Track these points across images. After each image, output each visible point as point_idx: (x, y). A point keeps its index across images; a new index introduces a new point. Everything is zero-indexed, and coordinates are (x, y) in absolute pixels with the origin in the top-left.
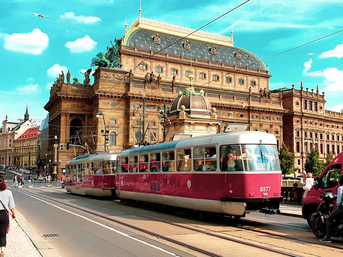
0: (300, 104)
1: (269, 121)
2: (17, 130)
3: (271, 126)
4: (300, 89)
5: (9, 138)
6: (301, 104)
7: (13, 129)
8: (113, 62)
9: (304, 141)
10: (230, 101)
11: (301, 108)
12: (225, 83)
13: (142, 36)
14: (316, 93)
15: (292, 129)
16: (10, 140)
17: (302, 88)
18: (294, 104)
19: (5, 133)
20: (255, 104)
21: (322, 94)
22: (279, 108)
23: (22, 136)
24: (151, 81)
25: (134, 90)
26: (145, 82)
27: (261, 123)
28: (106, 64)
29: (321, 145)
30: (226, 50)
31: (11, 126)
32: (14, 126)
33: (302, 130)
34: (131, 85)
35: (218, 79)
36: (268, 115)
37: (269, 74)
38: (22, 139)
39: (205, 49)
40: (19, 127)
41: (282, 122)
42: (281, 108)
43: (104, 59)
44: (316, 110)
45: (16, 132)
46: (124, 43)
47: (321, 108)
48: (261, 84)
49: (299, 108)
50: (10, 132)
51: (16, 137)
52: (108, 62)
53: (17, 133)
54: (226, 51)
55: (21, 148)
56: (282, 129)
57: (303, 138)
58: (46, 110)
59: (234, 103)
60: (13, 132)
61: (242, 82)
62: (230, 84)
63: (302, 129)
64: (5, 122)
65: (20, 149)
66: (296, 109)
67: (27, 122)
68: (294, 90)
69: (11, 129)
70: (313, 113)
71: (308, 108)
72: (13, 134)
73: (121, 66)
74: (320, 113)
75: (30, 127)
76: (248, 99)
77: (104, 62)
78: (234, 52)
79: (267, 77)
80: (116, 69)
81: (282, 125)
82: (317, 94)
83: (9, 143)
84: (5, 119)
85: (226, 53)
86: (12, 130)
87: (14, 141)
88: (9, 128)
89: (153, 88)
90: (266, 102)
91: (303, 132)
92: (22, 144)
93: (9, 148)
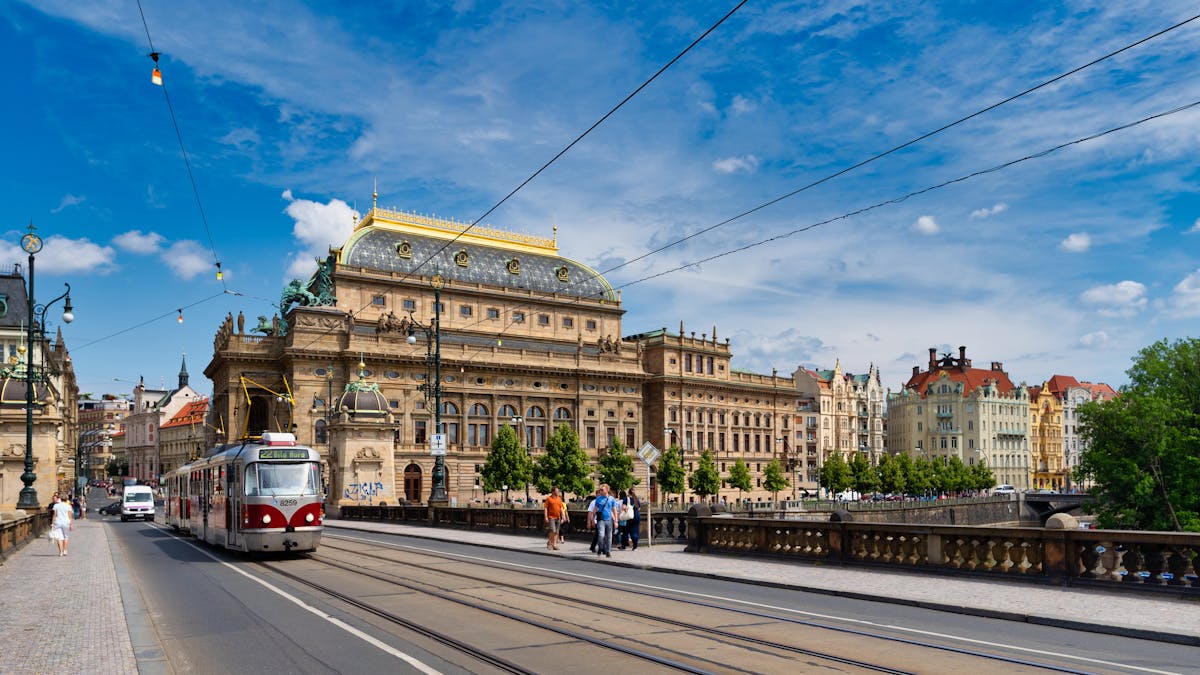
0: (678, 361)
1: (616, 395)
2: (164, 405)
3: (620, 404)
4: (679, 335)
5: (149, 422)
6: (681, 362)
7: (155, 404)
8: (320, 296)
9: (684, 430)
10: (540, 360)
11: (681, 369)
12: (536, 326)
13: (375, 245)
14: (712, 340)
15: (662, 407)
16: (151, 426)
17: (682, 333)
18: (667, 363)
19: (141, 412)
20: (589, 365)
21: (725, 342)
22: (636, 372)
23: (175, 419)
24: (389, 327)
25: (358, 346)
26: (378, 330)
27: (601, 399)
28: (307, 301)
29: (722, 435)
30: (541, 264)
31: (153, 399)
32: (158, 398)
33: (681, 410)
34: (352, 337)
35: (523, 319)
36: (615, 384)
37: (621, 307)
38: (176, 425)
39: (498, 263)
40: (169, 400)
41: (640, 396)
42: (638, 370)
43: (303, 290)
44: (712, 372)
45: (162, 409)
46: (343, 260)
47: (722, 368)
48: (605, 326)
49: (677, 370)
50: (149, 411)
51: (163, 421)
52: (311, 296)
53: (164, 414)
54: (540, 267)
55: (174, 443)
56: (641, 409)
57: (684, 423)
58: (208, 377)
59: (548, 365)
60: (155, 410)
61: (569, 323)
62: (546, 328)
63: (681, 407)
64: (139, 390)
65: (171, 445)
66: (670, 370)
67: (185, 390)
68: (665, 338)
69: (151, 404)
70: (706, 378)
71: (694, 369)
72: (157, 415)
73: (335, 301)
74: (719, 377)
75: (191, 401)
76: (576, 356)
77: (303, 295)
78: (555, 269)
79: (617, 314)
80: (326, 307)
81: (640, 401)
82: (713, 343)
83: (148, 433)
84: (139, 384)
85: (540, 270)
86: (155, 406)
87: (159, 429)
88: (148, 403)
89: (393, 341)
90: (610, 360)
91: (684, 412)
92: (174, 434)
93: (149, 443)
